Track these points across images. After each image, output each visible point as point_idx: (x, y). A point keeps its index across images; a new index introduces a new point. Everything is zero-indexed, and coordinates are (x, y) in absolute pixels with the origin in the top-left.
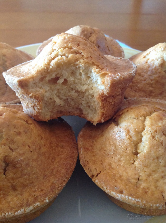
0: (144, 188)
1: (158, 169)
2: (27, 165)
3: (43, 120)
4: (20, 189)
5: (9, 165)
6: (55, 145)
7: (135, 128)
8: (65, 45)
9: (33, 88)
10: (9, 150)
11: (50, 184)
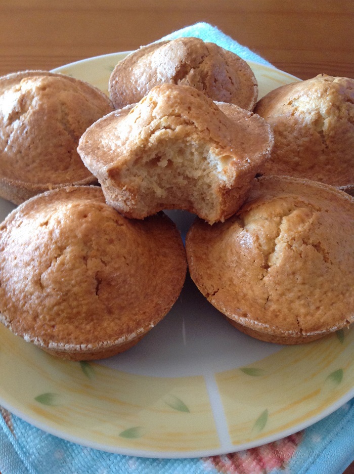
0: (274, 311)
1: (294, 287)
2: (125, 281)
3: (138, 218)
4: (117, 312)
5: (102, 282)
6: (156, 252)
7: (267, 233)
8: (171, 111)
9: (126, 177)
10: (101, 264)
11: (153, 305)
